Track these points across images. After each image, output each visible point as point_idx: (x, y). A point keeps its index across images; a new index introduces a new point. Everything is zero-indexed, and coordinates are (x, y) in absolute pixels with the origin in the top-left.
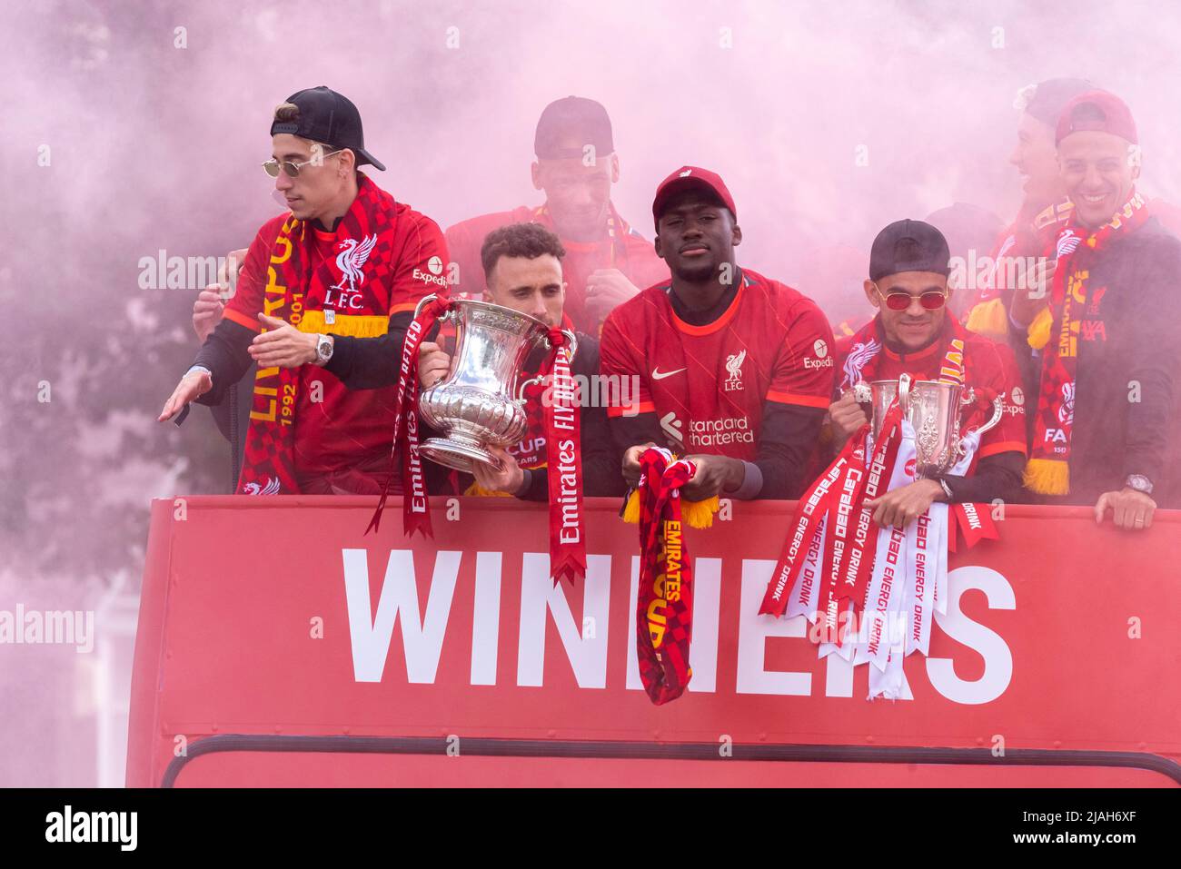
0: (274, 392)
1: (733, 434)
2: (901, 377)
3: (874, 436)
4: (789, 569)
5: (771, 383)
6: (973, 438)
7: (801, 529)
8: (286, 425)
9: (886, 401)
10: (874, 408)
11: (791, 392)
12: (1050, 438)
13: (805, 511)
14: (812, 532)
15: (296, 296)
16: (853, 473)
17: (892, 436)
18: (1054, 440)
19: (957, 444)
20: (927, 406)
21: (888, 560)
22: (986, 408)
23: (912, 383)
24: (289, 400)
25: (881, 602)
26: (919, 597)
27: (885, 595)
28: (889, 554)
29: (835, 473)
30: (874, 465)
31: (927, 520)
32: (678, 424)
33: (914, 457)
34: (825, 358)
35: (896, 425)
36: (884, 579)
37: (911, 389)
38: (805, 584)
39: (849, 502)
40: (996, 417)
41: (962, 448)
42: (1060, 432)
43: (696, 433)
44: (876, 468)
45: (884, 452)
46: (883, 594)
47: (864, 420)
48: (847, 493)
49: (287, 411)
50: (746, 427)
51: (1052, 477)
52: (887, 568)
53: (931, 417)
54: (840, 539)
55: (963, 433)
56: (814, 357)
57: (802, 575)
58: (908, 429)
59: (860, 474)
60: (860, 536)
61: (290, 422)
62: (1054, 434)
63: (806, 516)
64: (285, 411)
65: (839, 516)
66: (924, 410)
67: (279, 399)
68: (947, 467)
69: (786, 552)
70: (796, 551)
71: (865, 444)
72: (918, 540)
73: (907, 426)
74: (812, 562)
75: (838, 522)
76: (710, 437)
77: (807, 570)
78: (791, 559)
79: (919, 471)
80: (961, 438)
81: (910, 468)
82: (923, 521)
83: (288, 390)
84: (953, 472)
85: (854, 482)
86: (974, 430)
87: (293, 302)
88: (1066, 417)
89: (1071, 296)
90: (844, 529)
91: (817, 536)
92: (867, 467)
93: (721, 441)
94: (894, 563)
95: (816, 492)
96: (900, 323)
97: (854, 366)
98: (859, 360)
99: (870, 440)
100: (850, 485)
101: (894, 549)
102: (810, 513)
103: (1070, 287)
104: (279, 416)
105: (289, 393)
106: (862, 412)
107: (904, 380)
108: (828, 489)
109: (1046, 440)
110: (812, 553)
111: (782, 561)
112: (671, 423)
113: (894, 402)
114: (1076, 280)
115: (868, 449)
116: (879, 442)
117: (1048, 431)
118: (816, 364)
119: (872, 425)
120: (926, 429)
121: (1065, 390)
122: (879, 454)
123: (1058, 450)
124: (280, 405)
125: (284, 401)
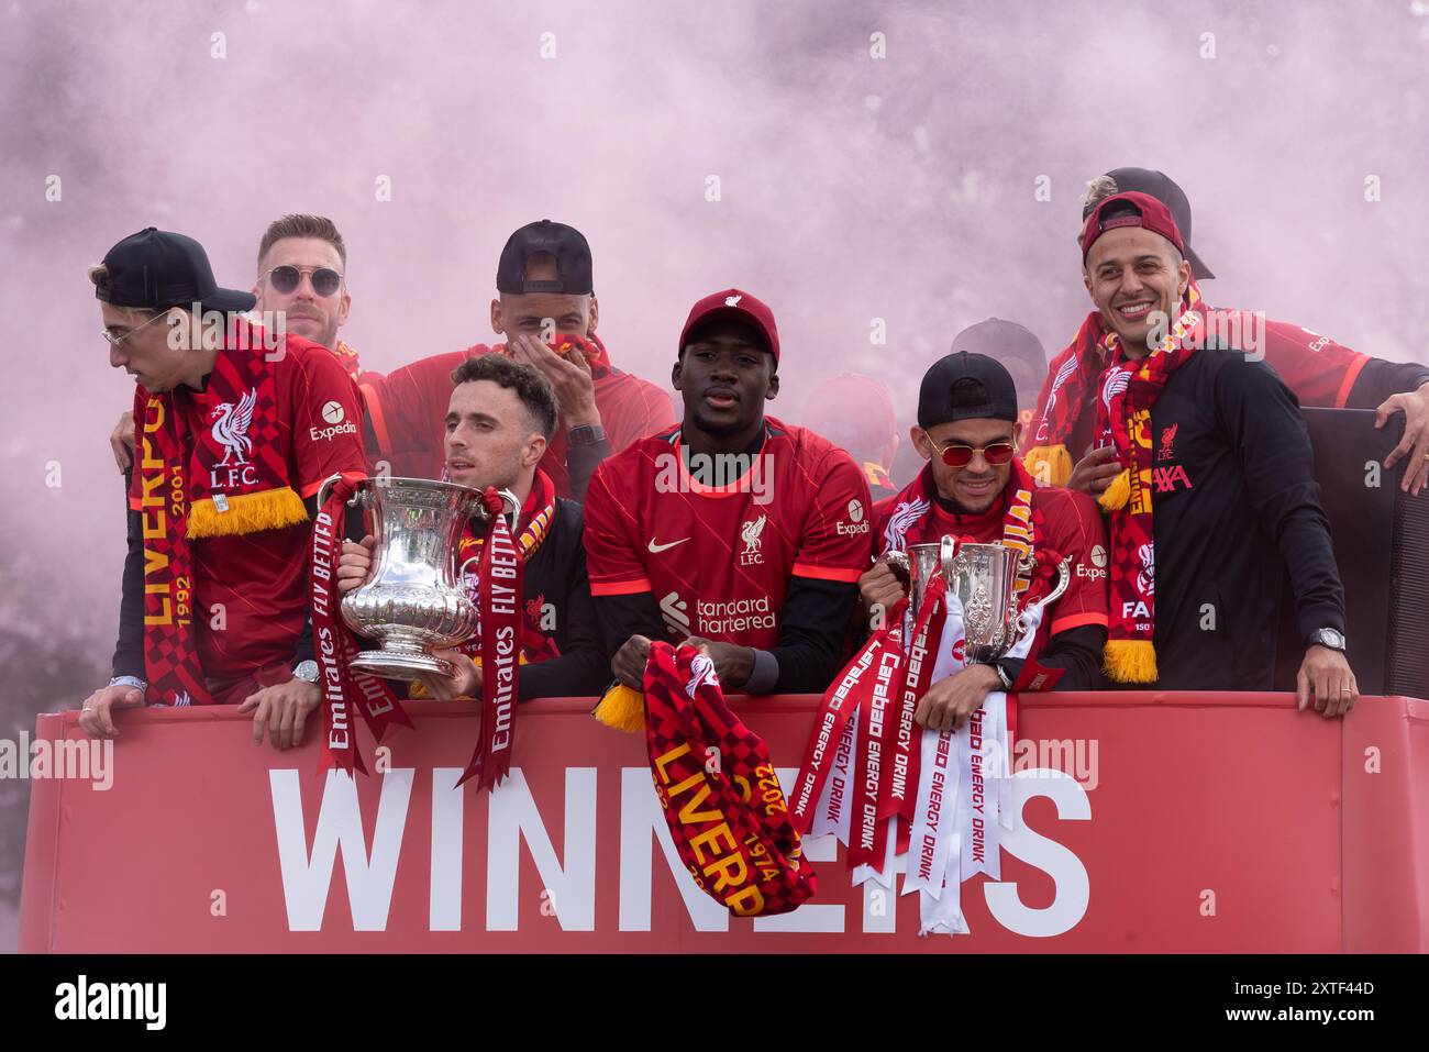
0: (165, 588)
1: (748, 619)
2: (943, 539)
3: (914, 613)
4: (814, 777)
5: (797, 555)
6: (1035, 612)
7: (827, 727)
8: (184, 625)
9: (927, 569)
10: (912, 578)
11: (821, 564)
12: (1130, 614)
13: (831, 705)
14: (839, 732)
15: (175, 469)
16: (888, 658)
17: (935, 612)
18: (1135, 615)
19: (1014, 620)
20: (977, 575)
21: (937, 763)
22: (1049, 574)
23: (956, 546)
24: (183, 595)
25: (932, 815)
26: (978, 808)
27: (935, 806)
28: (938, 756)
29: (866, 659)
30: (915, 649)
31: (981, 713)
32: (683, 605)
33: (963, 637)
34: (861, 523)
35: (939, 598)
36: (933, 787)
37: (955, 553)
38: (834, 796)
39: (884, 694)
40: (1063, 585)
41: (1022, 624)
42: (1141, 604)
43: (704, 617)
44: (917, 653)
45: (925, 632)
46: (933, 804)
47: (902, 593)
48: (882, 683)
49: (183, 609)
50: (766, 609)
51: (1136, 661)
52: (936, 773)
53: (981, 588)
54: (875, 739)
55: (1022, 607)
56: (848, 521)
57: (829, 785)
58: (953, 603)
59: (897, 659)
60: (903, 738)
61: (188, 622)
62: (1134, 608)
63: (832, 712)
64: (181, 610)
65: (873, 712)
66: (973, 580)
67: (172, 596)
68: (1004, 649)
69: (808, 756)
70: (821, 754)
71: (903, 623)
72: (972, 739)
73: (952, 600)
74: (842, 768)
75: (872, 719)
76: (719, 623)
77: (835, 779)
78: (816, 764)
79: (968, 654)
80: (1020, 612)
81: (959, 650)
82: (977, 716)
83: (181, 583)
84: (1011, 654)
85: (891, 669)
86: (1036, 601)
87: (173, 476)
88: (1146, 586)
89: (1135, 441)
90: (880, 728)
91: (847, 737)
92: (907, 651)
93: (733, 628)
94: (944, 766)
95: (844, 683)
96: (959, 481)
97: (896, 531)
98: (902, 523)
99: (909, 617)
100: (885, 673)
101: (943, 751)
102: (837, 708)
103: (1132, 431)
104: (175, 617)
105: (184, 587)
106: (899, 584)
107: (947, 543)
108: (859, 679)
109: (1125, 616)
110: (841, 758)
111: (805, 768)
112: (673, 605)
113: (935, 571)
114: (1136, 423)
115: (907, 628)
116: (919, 619)
117: (1126, 605)
118: (851, 530)
119: (910, 599)
120: (975, 602)
121: (1143, 554)
122: (920, 636)
123: (1139, 627)
124: (175, 602)
125: (178, 598)
